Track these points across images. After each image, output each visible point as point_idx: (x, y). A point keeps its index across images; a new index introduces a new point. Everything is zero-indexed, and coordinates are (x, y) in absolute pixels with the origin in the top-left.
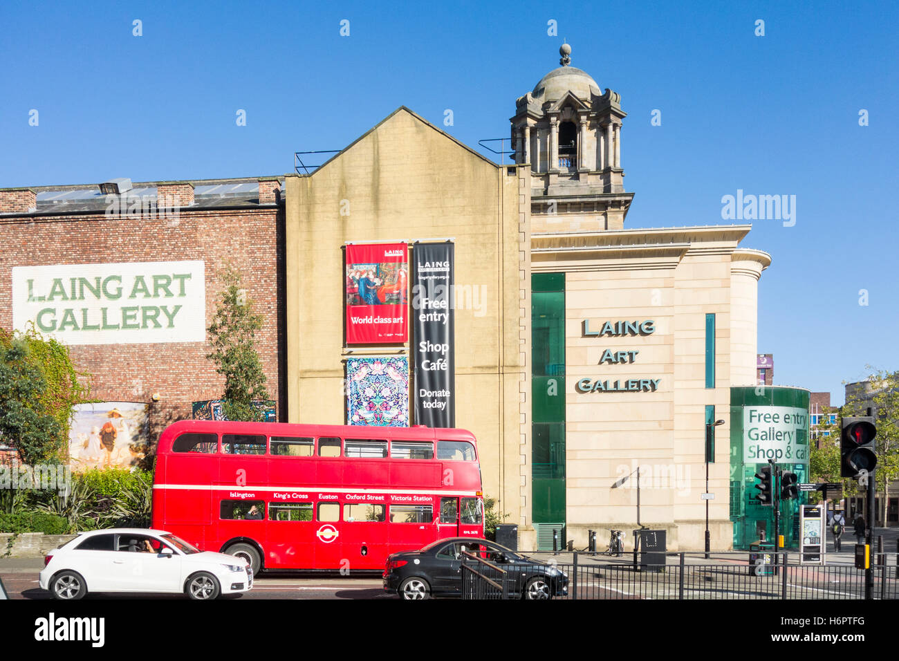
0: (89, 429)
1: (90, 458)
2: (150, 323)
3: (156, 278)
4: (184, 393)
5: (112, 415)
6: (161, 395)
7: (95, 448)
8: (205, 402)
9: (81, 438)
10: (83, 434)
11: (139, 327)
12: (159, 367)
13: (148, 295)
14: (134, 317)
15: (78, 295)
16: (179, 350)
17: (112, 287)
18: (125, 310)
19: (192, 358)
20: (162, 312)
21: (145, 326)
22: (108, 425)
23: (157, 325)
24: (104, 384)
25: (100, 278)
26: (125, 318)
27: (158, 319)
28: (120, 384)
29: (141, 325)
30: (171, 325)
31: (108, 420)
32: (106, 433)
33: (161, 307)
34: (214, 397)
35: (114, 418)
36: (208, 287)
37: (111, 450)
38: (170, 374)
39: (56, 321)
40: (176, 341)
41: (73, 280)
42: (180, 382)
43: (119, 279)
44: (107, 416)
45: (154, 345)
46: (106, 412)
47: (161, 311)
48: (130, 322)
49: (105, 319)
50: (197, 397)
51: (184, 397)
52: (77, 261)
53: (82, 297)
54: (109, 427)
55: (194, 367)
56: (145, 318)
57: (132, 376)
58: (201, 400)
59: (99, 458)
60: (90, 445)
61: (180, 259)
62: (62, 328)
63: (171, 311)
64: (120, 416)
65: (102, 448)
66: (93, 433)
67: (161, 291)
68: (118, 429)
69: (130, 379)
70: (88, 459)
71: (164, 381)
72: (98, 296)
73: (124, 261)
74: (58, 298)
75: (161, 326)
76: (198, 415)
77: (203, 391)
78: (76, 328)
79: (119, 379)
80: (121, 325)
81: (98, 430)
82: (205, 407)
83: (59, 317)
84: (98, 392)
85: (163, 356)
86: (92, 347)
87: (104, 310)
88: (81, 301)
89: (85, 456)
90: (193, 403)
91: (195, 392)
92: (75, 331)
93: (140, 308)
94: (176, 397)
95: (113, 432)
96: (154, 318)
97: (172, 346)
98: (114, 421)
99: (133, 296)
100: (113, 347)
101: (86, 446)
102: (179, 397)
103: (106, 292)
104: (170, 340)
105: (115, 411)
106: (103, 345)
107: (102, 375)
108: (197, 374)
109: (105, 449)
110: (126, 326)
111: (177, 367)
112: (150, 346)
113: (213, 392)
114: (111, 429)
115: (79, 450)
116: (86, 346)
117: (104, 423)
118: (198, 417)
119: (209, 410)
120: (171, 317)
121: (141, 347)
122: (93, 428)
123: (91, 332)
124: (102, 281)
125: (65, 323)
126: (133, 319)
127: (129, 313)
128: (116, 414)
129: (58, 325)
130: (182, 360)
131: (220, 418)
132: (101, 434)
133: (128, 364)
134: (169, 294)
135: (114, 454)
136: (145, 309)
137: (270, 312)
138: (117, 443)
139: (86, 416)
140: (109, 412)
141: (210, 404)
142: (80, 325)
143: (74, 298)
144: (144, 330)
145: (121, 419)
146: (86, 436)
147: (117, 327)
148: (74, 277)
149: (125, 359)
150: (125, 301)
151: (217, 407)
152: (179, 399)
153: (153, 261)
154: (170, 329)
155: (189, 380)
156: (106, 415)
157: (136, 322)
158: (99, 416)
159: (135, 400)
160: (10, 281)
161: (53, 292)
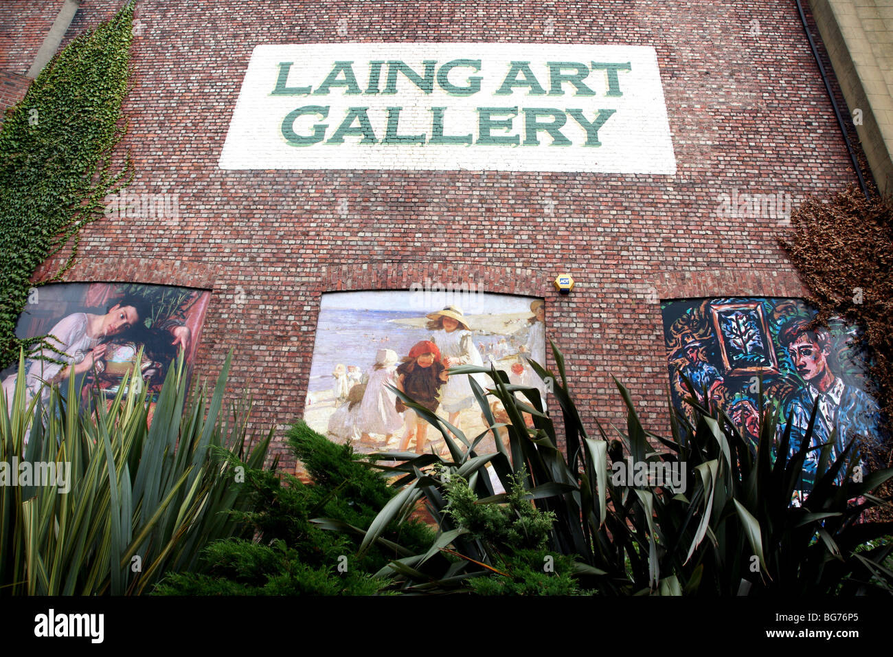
0: (371, 356)
1: (365, 435)
2: (542, 136)
3: (554, 67)
4: (637, 276)
5: (440, 322)
6: (576, 279)
7: (381, 406)
8: (694, 301)
9: (343, 378)
10: (349, 368)
11: (518, 144)
12: (568, 220)
13: (537, 90)
14: (508, 124)
15: (382, 85)
16: (615, 188)
17: (458, 77)
18: (485, 113)
19: (653, 204)
20: (570, 119)
21: (532, 140)
22: (426, 348)
23: (561, 140)
24: (424, 249)
25: (434, 63)
26: (485, 126)
27: (562, 130)
28: (467, 252)
29: (523, 138)
30: (593, 140)
31: (425, 336)
32: (417, 367)
33: (568, 111)
34: (716, 290)
35: (443, 331)
36: (669, 85)
38: (599, 234)
39: (326, 126)
40: (606, 169)
41: (376, 64)
42: (624, 253)
43: (477, 64)
44: (424, 326)
45: (553, 177)
46: (422, 314)
47: (569, 117)
48: (494, 133)
49: (438, 127)
50: (672, 289)
51: (639, 286)
52: (388, 39)
53: (391, 89)
54: (428, 354)
55: (657, 225)
56: (532, 129)
57: (500, 235)
58: (686, 294)
59: (389, 436)
60: (368, 398)
61: (604, 42)
62: (337, 139)
63: (591, 118)
64: (461, 326)
65: (400, 408)
66: (379, 366)
67: (567, 86)
69: (492, 241)
70: (357, 437)
71: (585, 249)
72: (429, 90)
73: (487, 41)
74: (337, 93)
75: (570, 143)
76: (678, 331)
77: (688, 275)
78: (370, 138)
79: (464, 241)
80: (476, 137)
81: (393, 359)
82: (694, 313)
83: (334, 123)
84: (405, 266)
85: (576, 199)
86: (404, 174)
87: (438, 113)
88: (386, 96)
89: (348, 429)
90: (663, 301)
91: (667, 276)
92: (366, 147)
93: (520, 109)
94: (616, 285)
95: (439, 368)
96: (550, 128)
97: (597, 180)
98: (443, 339)
99: (505, 89)
100: (454, 176)
101: (355, 399)
102: (624, 286)
103: (444, 84)
104: (590, 168)
105: (448, 313)
106: (429, 173)
107: (420, 231)
108: (667, 240)
109: (412, 411)
110: (485, 139)
111: (614, 221)
112: (545, 178)
113: (713, 279)
114: (432, 358)
115: (334, 410)
116: (389, 172)
117: (413, 343)
118: (679, 336)
119: (707, 320)
120: (592, 128)
121: (524, 179)
122: (381, 354)
123: (403, 148)
124: (437, 67)
125: (345, 129)
126: (506, 129)
127: (493, 118)
128: (450, 320)
129: (329, 134)
130: (626, 208)
131: (739, 341)
132: (400, 370)
133: (488, 210)
134: (584, 91)
136: (531, 113)
137: (814, 131)
138: (447, 395)
139: (363, 322)
140: (429, 316)
141: (708, 307)
142: (380, 133)
143: (373, 88)
144: (531, 148)
145: (464, 333)
146: (357, 374)
147: (468, 139)
148: (379, 59)
149: (482, 200)
150: (487, 97)
151: (728, 313)
152: (627, 291)
153: (548, 42)
154: (590, 149)
155: (646, 249)
156: (422, 323)
157: (512, 134)
158: (400, 325)
159: (506, 290)
160: (246, 66)
161: (330, 82)
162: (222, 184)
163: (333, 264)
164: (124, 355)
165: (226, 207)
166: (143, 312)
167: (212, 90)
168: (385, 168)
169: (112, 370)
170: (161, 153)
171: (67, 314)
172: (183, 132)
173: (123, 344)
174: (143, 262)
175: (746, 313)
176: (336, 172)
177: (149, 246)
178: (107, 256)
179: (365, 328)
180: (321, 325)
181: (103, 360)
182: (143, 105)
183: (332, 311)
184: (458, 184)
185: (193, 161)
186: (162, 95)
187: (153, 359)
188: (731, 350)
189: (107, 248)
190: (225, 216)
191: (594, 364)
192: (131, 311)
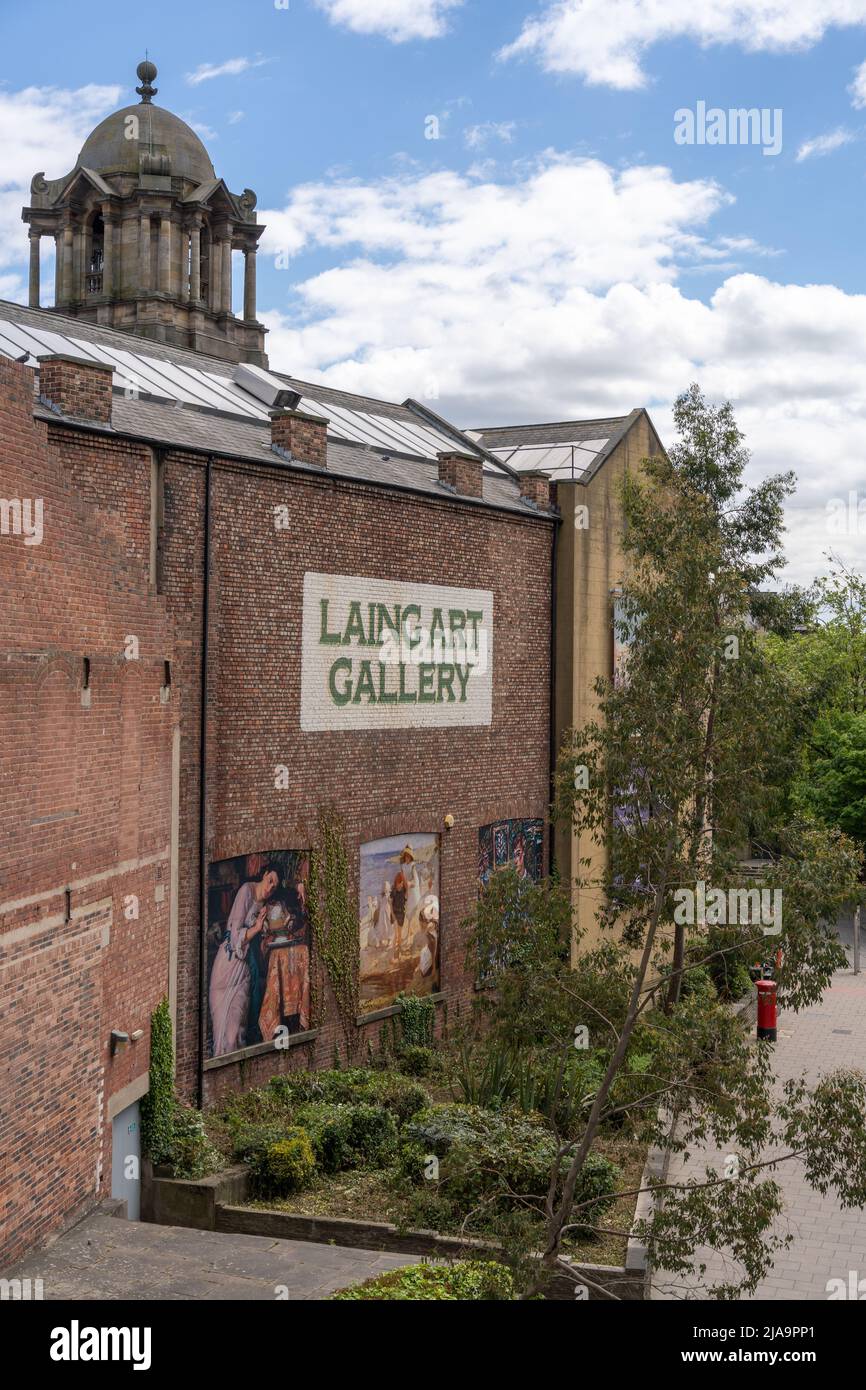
1: (380, 942)
2: (444, 692)
4: (473, 812)
5: (404, 858)
7: (386, 922)
8: (489, 826)
9: (371, 905)
10: (373, 899)
11: (435, 701)
14: (432, 681)
15: (376, 636)
16: (469, 739)
18: (421, 667)
19: (482, 753)
20: (456, 674)
22: (399, 877)
23: (452, 698)
24: (398, 801)
25: (400, 607)
26: (425, 681)
27: (453, 686)
28: (415, 802)
29: (437, 695)
30: (463, 695)
31: (400, 869)
32: (396, 892)
34: (496, 817)
35: (406, 864)
36: (496, 635)
37: (401, 924)
38: (462, 780)
39: (352, 683)
40: (467, 722)
41: (372, 606)
42: (469, 794)
43: (418, 611)
45: (449, 731)
46: (397, 853)
47: (456, 671)
48: (427, 690)
49: (402, 682)
50: (483, 819)
51: (473, 819)
52: (377, 573)
54: (400, 881)
55: (482, 768)
56: (443, 683)
57: (426, 786)
58: (487, 822)
59: (389, 940)
60: (380, 918)
61: (473, 586)
62: (358, 698)
63: (464, 672)
64: (412, 859)
65: (392, 922)
66: (383, 894)
68: (409, 883)
69: (424, 791)
70: (378, 945)
71: (457, 793)
73: (424, 581)
74: (353, 640)
77: (488, 808)
78: (373, 699)
79: (413, 792)
80: (419, 695)
81: (388, 887)
82: (488, 834)
83: (355, 677)
84: (392, 816)
85: (455, 750)
87: (402, 667)
89: (374, 940)
90: (479, 828)
91: (482, 809)
92: (371, 706)
94: (465, 820)
95: (405, 890)
96: (448, 683)
97: (463, 732)
98: (406, 870)
100: (410, 732)
101: (375, 920)
102: (468, 819)
104: (461, 722)
105: (407, 850)
106: (399, 731)
108: (484, 781)
109: (396, 922)
110: (426, 698)
112: (444, 733)
113: (496, 809)
114: (401, 884)
117: (396, 875)
119: (491, 839)
120: (464, 681)
122: (384, 884)
123: (389, 707)
125: (361, 688)
126: (431, 685)
127: (425, 674)
128: (408, 855)
129: (353, 691)
130: (472, 757)
132: (392, 895)
133: (423, 764)
135: (404, 930)
136: (441, 668)
137: (542, 680)
138: (408, 909)
139: (376, 863)
140: (401, 854)
141: (492, 830)
142: (377, 692)
143: (373, 640)
144: (440, 705)
145: (413, 863)
146: (376, 902)
147: (415, 697)
148: (374, 601)
151: (498, 833)
152: (469, 823)
153: (450, 584)
154: (461, 704)
155: (477, 790)
157: (432, 691)
158: (390, 863)
159: (428, 830)
160: (300, 599)
161: (350, 630)
162: (305, 748)
163: (364, 819)
164: (276, 911)
165: (311, 772)
166: (281, 877)
167: (286, 633)
168: (382, 727)
169: (274, 926)
170: (265, 713)
171: (240, 887)
172: (275, 686)
173: (274, 904)
174: (275, 830)
175: (503, 831)
176: (359, 732)
177: (274, 814)
178: (254, 828)
179: (378, 867)
180: (362, 868)
181: (266, 919)
182: (244, 650)
183: (364, 857)
184: (411, 741)
185: (287, 722)
186: (255, 636)
187: (291, 912)
188: (497, 857)
189: (253, 820)
190: (311, 780)
191: (456, 876)
192: (273, 875)
